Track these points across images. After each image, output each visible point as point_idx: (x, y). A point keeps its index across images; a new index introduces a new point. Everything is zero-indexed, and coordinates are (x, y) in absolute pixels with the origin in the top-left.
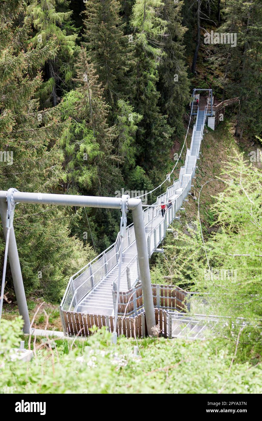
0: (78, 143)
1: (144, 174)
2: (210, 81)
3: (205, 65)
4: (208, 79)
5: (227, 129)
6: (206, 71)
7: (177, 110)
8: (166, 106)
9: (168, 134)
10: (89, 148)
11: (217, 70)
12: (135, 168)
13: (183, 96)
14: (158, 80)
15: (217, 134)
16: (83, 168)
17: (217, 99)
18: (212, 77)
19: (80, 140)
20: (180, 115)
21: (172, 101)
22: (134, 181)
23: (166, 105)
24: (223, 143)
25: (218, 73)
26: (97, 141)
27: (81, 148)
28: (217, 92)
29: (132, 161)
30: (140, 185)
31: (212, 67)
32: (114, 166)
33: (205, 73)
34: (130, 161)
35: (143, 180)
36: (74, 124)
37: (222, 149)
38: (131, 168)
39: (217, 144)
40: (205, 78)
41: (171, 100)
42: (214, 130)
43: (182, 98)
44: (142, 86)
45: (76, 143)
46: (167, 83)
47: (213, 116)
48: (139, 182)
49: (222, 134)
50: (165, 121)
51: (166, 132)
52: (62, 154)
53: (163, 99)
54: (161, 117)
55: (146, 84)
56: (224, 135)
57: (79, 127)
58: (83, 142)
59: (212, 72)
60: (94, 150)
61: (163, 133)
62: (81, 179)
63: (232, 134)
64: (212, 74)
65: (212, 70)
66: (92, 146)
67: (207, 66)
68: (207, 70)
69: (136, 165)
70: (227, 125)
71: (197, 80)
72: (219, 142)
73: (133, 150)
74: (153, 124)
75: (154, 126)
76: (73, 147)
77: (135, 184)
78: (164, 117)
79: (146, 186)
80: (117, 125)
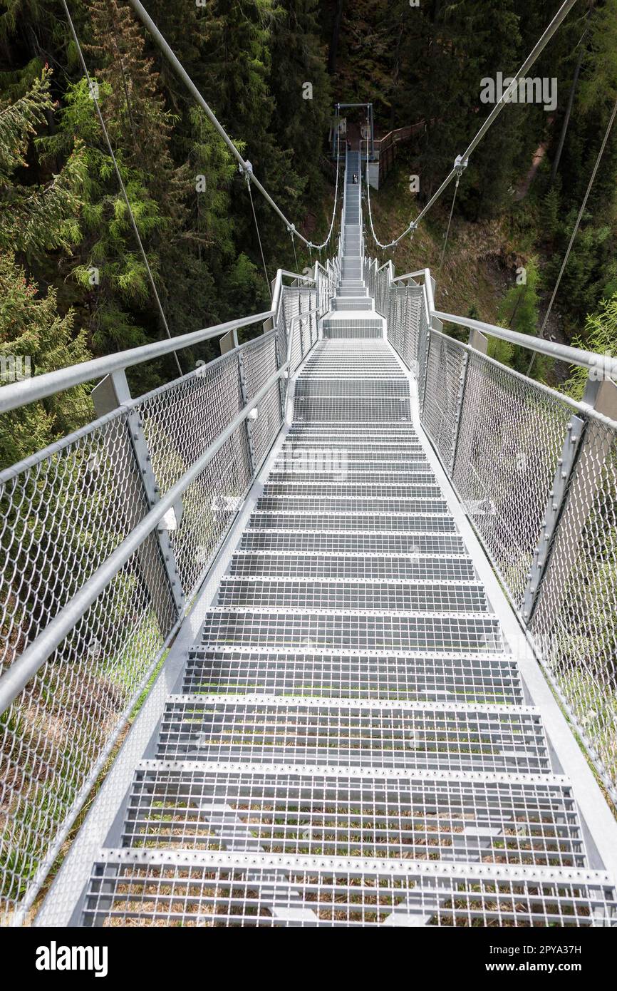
0: (110, 201)
1: (255, 271)
2: (365, 91)
3: (352, 60)
4: (360, 88)
5: (401, 187)
6: (356, 72)
7: (308, 143)
8: (288, 132)
9: (296, 189)
10: (135, 210)
11: (377, 69)
12: (236, 259)
13: (320, 112)
14: (269, 69)
15: (385, 198)
16: (126, 258)
17: (379, 130)
18: (369, 83)
19: (113, 194)
20: (315, 155)
21: (297, 123)
22: (234, 287)
23: (288, 130)
24: (397, 214)
25: (379, 76)
26: (151, 197)
27: (117, 210)
28: (378, 115)
29: (229, 247)
30: (249, 295)
31: (367, 64)
32: (192, 255)
33: (353, 76)
34: (223, 246)
35: (254, 284)
36: (98, 158)
37: (396, 225)
38: (228, 262)
39: (385, 215)
40: (355, 87)
41: (297, 121)
42: (377, 189)
43: (318, 115)
44: (239, 83)
45: (104, 202)
46: (286, 83)
47: (376, 161)
48: (246, 288)
49: (393, 197)
50: (288, 163)
51: (291, 185)
52: (76, 226)
53: (280, 120)
54: (281, 154)
55: (246, 79)
56: (398, 198)
57: (109, 164)
58: (122, 197)
59: (366, 73)
60: (146, 213)
61: (287, 188)
62: (123, 280)
63: (412, 197)
64: (368, 78)
65: (366, 69)
66: (142, 205)
67: (357, 62)
68: (358, 71)
69: (237, 255)
70: (402, 180)
71: (340, 90)
72: (388, 212)
73: (229, 225)
74: (265, 169)
75: (269, 172)
76: (99, 209)
77: (237, 293)
78: (287, 154)
79: (261, 297)
80: (192, 164)
